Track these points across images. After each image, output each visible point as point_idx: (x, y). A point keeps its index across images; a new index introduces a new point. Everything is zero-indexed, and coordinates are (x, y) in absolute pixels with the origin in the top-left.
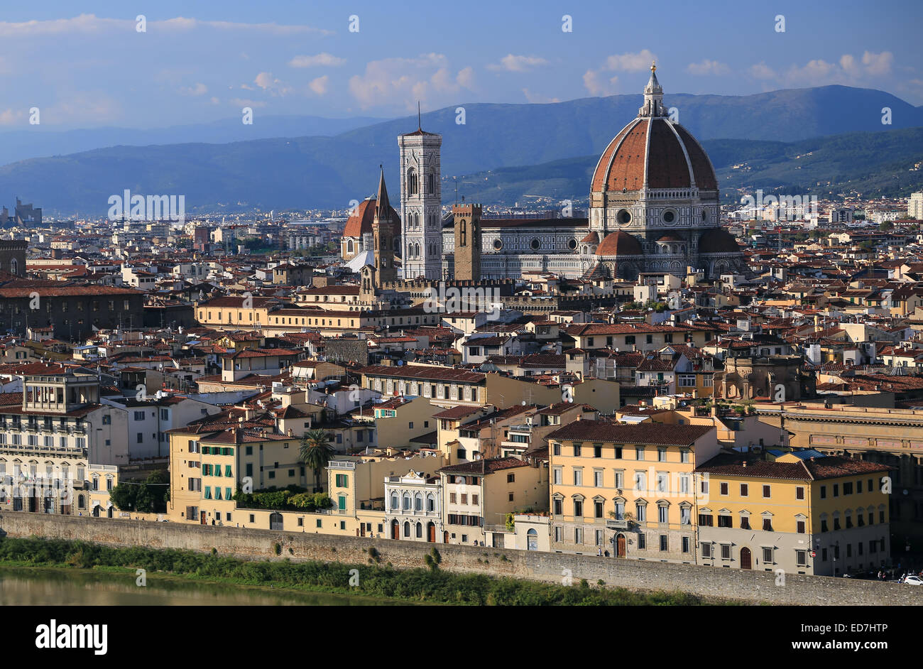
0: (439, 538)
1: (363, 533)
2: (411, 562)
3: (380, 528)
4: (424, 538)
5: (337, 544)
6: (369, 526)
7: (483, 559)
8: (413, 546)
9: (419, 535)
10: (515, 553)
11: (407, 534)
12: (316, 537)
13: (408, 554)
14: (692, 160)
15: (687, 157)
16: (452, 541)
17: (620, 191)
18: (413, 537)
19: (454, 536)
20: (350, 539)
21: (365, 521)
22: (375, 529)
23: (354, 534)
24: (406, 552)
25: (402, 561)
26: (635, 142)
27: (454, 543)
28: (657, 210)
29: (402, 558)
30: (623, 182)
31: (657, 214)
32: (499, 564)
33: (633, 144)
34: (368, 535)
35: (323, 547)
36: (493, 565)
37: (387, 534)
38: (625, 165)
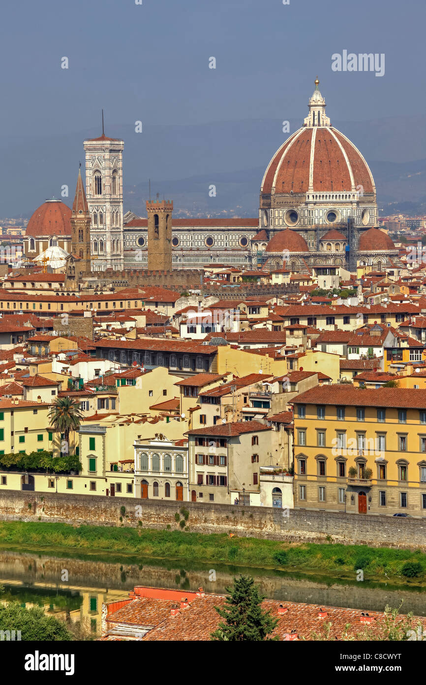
0: (187, 497)
1: (113, 494)
2: (162, 520)
3: (130, 488)
4: (173, 497)
5: (89, 503)
6: (119, 486)
7: (231, 516)
8: (162, 504)
9: (168, 494)
10: (263, 510)
11: (156, 493)
12: (68, 497)
13: (158, 512)
14: (352, 166)
15: (348, 163)
16: (199, 500)
17: (287, 193)
18: (162, 495)
19: (201, 495)
20: (101, 498)
21: (115, 481)
22: (124, 488)
23: (104, 494)
24: (157, 510)
25: (153, 519)
26: (301, 149)
27: (202, 501)
28: (321, 211)
29: (152, 516)
30: (290, 185)
31: (321, 215)
32: (247, 520)
33: (299, 150)
34: (117, 494)
35: (75, 507)
36: (242, 522)
37: (136, 494)
38: (292, 170)
